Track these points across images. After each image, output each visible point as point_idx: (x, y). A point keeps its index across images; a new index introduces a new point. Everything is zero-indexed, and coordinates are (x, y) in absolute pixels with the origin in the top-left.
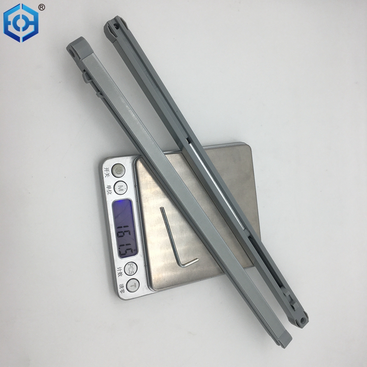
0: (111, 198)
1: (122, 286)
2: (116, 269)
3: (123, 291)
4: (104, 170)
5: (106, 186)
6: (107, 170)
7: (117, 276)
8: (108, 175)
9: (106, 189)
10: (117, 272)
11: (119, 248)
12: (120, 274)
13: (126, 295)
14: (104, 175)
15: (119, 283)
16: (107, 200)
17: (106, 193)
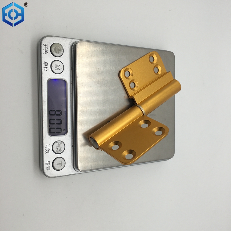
0: (47, 75)
1: (48, 163)
2: (45, 146)
3: (48, 168)
4: (42, 46)
5: (43, 63)
6: (46, 46)
7: (44, 152)
8: (46, 52)
9: (43, 66)
10: (45, 149)
11: (49, 126)
13: (51, 172)
14: (43, 52)
15: (45, 160)
16: (43, 76)
17: (43, 69)
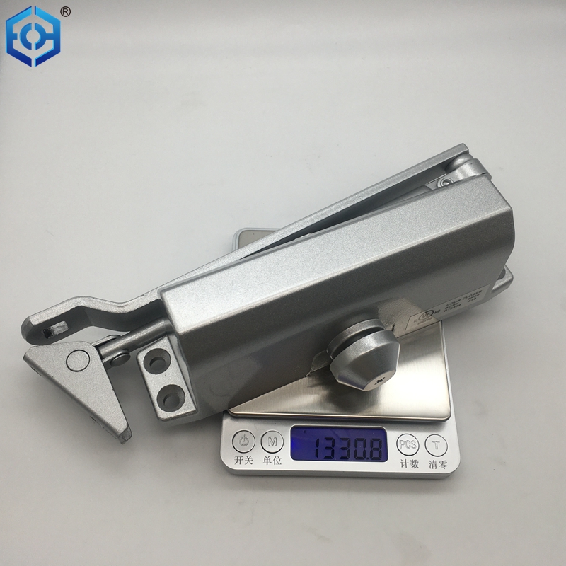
12: (414, 463)
